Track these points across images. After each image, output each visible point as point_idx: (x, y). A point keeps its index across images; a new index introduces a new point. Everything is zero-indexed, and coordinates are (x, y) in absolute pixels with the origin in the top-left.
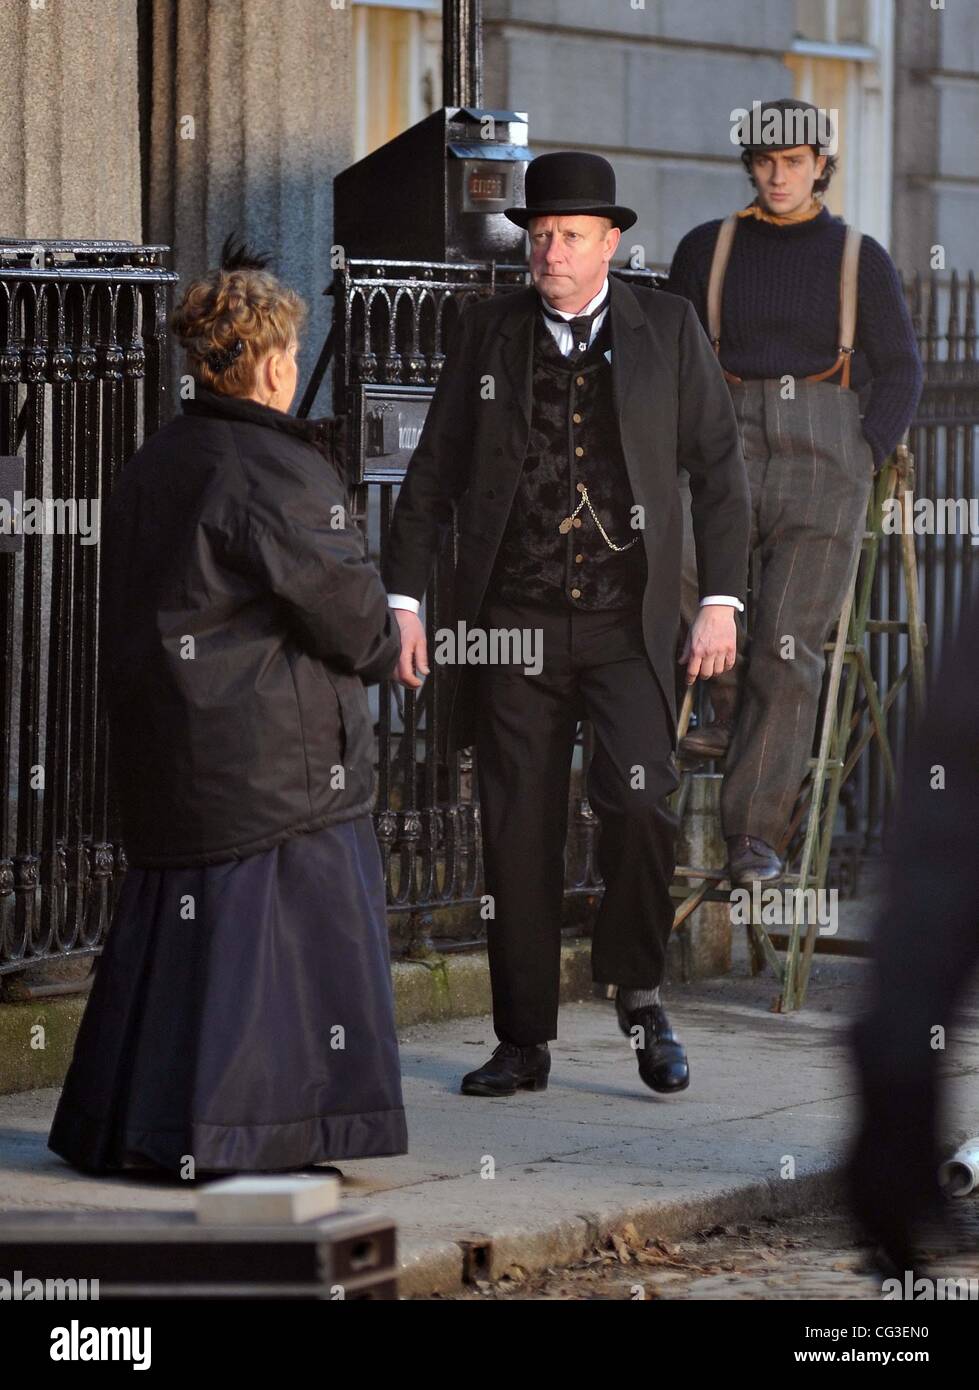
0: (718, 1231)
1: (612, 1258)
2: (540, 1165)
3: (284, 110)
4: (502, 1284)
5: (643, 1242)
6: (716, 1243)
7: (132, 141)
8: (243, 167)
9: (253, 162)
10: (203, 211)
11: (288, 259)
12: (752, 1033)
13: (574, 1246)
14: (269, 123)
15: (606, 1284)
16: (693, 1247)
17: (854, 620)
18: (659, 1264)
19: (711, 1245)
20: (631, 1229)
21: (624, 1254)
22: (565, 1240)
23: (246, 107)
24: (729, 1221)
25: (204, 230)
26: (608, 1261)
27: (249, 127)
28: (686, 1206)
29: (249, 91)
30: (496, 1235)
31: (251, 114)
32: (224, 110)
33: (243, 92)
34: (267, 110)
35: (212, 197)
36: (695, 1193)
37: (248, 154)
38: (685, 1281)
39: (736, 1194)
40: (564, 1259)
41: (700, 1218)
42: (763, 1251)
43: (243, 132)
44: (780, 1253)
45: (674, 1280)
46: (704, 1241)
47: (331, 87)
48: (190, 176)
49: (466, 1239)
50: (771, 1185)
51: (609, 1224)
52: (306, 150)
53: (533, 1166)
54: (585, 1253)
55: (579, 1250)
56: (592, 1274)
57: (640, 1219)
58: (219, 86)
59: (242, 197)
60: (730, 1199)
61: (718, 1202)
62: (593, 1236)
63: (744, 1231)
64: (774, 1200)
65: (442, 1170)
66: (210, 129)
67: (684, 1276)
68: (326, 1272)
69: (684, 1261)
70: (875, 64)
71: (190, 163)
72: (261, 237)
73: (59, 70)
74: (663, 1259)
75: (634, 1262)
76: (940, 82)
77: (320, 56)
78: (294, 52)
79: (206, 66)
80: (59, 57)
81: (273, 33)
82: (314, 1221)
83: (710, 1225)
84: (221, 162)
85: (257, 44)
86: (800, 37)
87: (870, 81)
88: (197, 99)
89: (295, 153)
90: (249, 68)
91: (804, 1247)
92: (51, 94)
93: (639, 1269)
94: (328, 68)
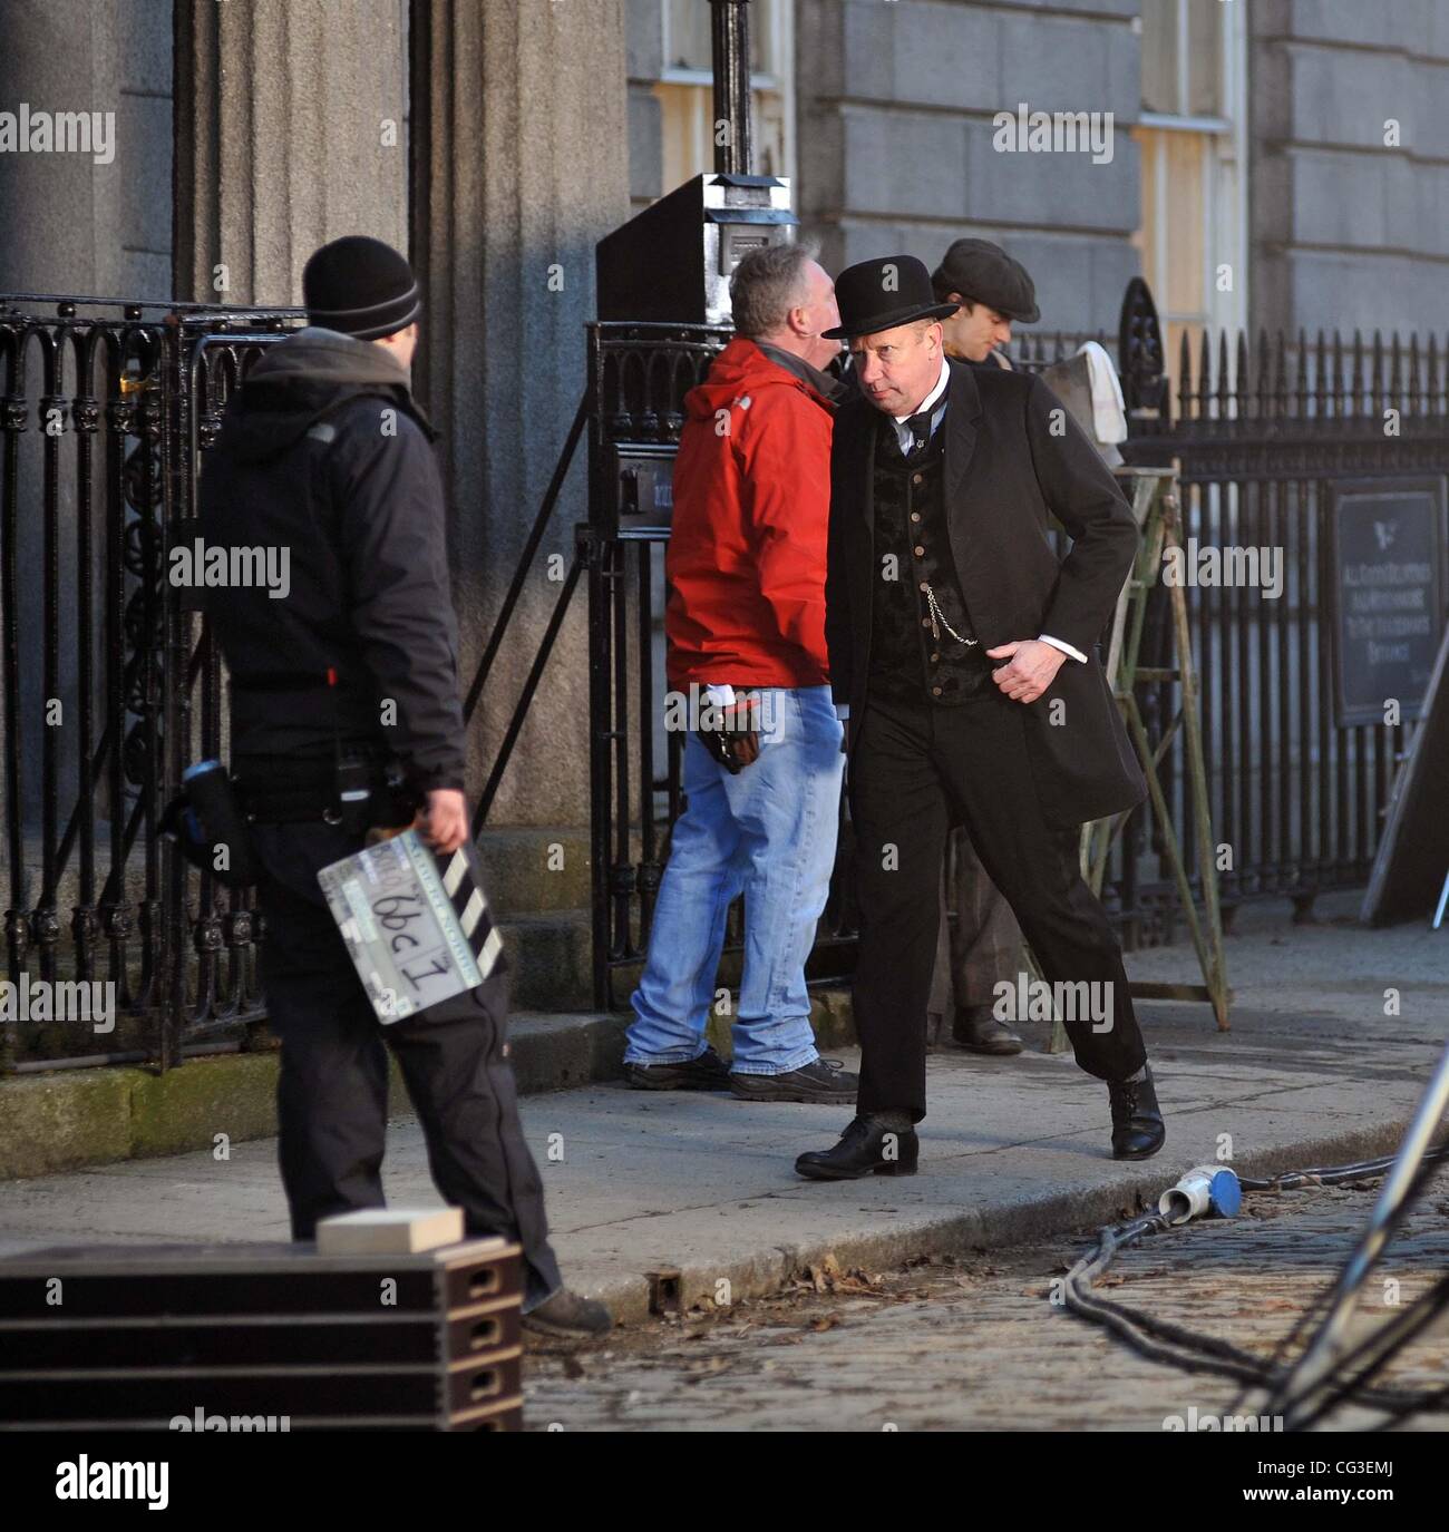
0: (923, 1261)
1: (809, 1288)
2: (757, 1201)
3: (558, 181)
4: (690, 1314)
5: (844, 1273)
6: (920, 1272)
7: (397, 213)
8: (519, 237)
9: (529, 231)
10: (481, 282)
11: (565, 325)
12: (1017, 1073)
13: (770, 1276)
14: (544, 194)
15: (795, 1312)
16: (895, 1276)
17: (1123, 668)
18: (855, 1293)
19: (914, 1274)
20: (832, 1262)
21: (820, 1283)
22: (761, 1271)
23: (521, 179)
24: (936, 1251)
25: (482, 298)
26: (804, 1291)
27: (524, 198)
28: (891, 1237)
29: (524, 163)
30: (686, 1268)
31: (525, 186)
32: (500, 182)
33: (518, 164)
34: (541, 182)
35: (489, 266)
36: (901, 1225)
37: (524, 224)
38: (876, 1309)
39: (945, 1226)
40: (760, 1289)
41: (906, 1248)
42: (962, 1278)
43: (519, 202)
44: (979, 1280)
45: (865, 1308)
46: (907, 1271)
47: (605, 158)
48: (467, 247)
49: (654, 1271)
50: (982, 1216)
51: (807, 1256)
52: (581, 219)
53: (750, 1202)
54: (783, 1283)
55: (777, 1280)
56: (785, 1303)
57: (841, 1250)
58: (495, 159)
59: (518, 267)
60: (938, 1228)
61: (926, 1233)
62: (791, 1268)
63: (949, 1260)
64: (985, 1230)
65: (653, 1207)
66: (487, 201)
67: (876, 1304)
68: (442, 1299)
69: (881, 1290)
70: (1229, 137)
71: (467, 234)
72: (538, 305)
73: (323, 146)
74: (863, 1288)
75: (831, 1292)
76: (1293, 151)
77: (594, 128)
78: (568, 124)
79: (482, 141)
80: (323, 133)
81: (547, 107)
82: (432, 1251)
83: (917, 1255)
84: (497, 233)
85: (531, 118)
86: (1148, 110)
87: (1224, 151)
88: (474, 172)
89: (570, 222)
90: (524, 141)
91: (1006, 1275)
92: (315, 169)
93: (834, 1298)
94: (602, 140)
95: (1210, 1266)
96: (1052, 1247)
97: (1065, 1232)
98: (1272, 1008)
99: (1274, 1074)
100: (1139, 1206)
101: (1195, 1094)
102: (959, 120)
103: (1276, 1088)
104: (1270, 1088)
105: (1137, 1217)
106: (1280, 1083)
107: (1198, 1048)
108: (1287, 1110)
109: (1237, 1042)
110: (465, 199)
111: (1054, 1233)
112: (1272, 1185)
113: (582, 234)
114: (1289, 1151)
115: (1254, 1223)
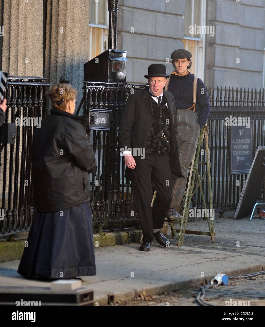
0: (163, 293)
1: (140, 299)
2: (125, 278)
3: (74, 49)
4: (116, 303)
5: (147, 296)
6: (163, 296)
8: (65, 61)
9: (67, 60)
10: (56, 71)
11: (74, 81)
12: (171, 251)
14: (71, 52)
16: (158, 297)
17: (195, 162)
20: (144, 293)
21: (143, 298)
22: (130, 295)
23: (66, 48)
24: (166, 291)
25: (56, 75)
28: (156, 288)
29: (67, 45)
30: (115, 293)
31: (67, 50)
32: (61, 49)
33: (65, 45)
34: (70, 49)
35: (58, 67)
36: (158, 285)
37: (66, 58)
39: (167, 286)
40: (130, 299)
41: (159, 290)
42: (173, 298)
43: (65, 54)
44: (176, 298)
45: (153, 304)
46: (160, 296)
47: (84, 45)
48: (53, 63)
49: (109, 294)
50: (175, 284)
51: (140, 291)
53: (123, 279)
55: (133, 297)
56: (136, 302)
57: (146, 290)
58: (60, 44)
59: (64, 68)
61: (163, 287)
62: (136, 294)
63: (169, 293)
64: (175, 287)
65: (104, 279)
66: (58, 53)
67: (156, 302)
68: (78, 301)
69: (156, 300)
70: (202, 42)
71: (53, 60)
72: (68, 76)
73: (26, 40)
74: (151, 299)
75: (145, 300)
76: (215, 46)
77: (82, 38)
78: (76, 37)
79: (57, 40)
80: (26, 37)
81: (72, 33)
82: (76, 290)
83: (162, 292)
84: (60, 60)
85: (68, 35)
86: (185, 36)
87: (200, 45)
88: (55, 46)
89: (76, 59)
90: (67, 40)
91: (182, 297)
92: (24, 45)
93: (146, 301)
94: (84, 40)
95: (227, 297)
96: (189, 291)
97: (191, 288)
98: (222, 237)
99: (228, 253)
100: (206, 282)
101: (212, 257)
102: (146, 37)
103: (229, 256)
104: (228, 256)
105: (206, 285)
106: (229, 255)
107: (209, 246)
108: (233, 261)
109: (217, 245)
110: (53, 52)
111: (189, 288)
112: (233, 278)
113: (79, 61)
114: (236, 271)
115: (232, 287)
